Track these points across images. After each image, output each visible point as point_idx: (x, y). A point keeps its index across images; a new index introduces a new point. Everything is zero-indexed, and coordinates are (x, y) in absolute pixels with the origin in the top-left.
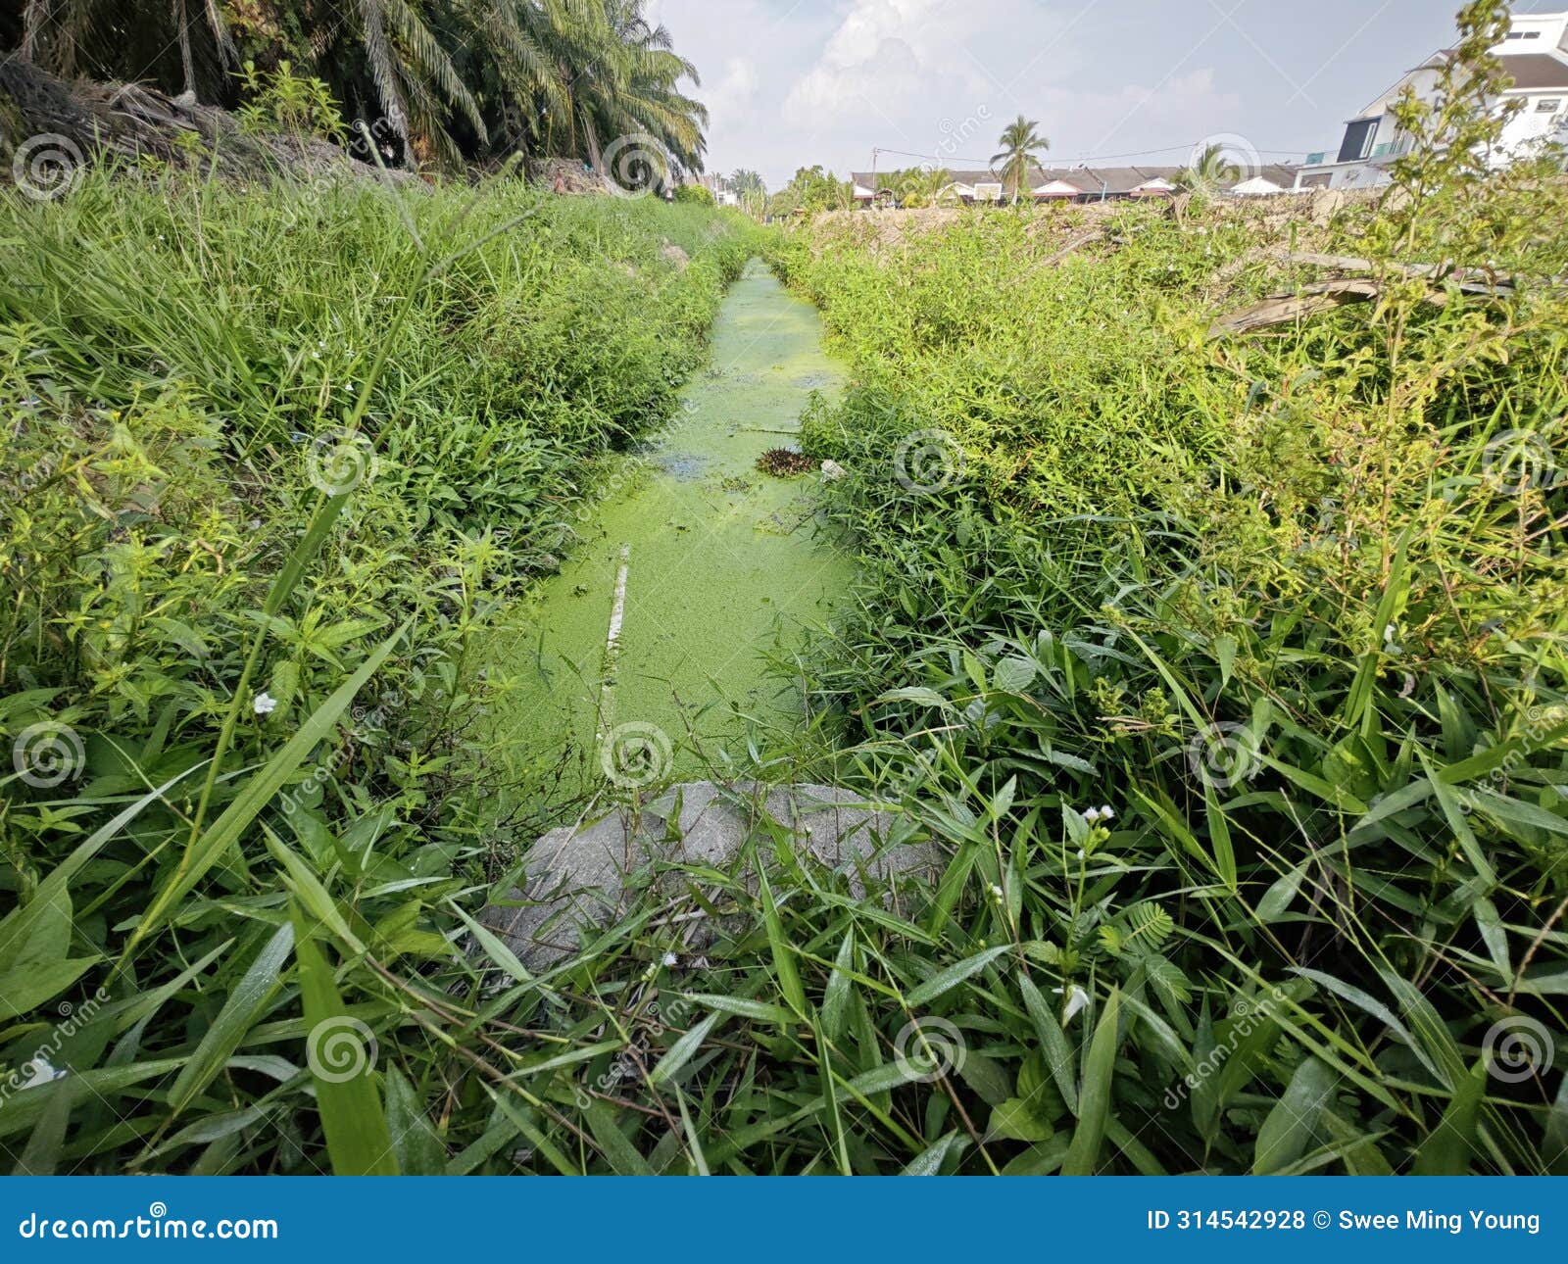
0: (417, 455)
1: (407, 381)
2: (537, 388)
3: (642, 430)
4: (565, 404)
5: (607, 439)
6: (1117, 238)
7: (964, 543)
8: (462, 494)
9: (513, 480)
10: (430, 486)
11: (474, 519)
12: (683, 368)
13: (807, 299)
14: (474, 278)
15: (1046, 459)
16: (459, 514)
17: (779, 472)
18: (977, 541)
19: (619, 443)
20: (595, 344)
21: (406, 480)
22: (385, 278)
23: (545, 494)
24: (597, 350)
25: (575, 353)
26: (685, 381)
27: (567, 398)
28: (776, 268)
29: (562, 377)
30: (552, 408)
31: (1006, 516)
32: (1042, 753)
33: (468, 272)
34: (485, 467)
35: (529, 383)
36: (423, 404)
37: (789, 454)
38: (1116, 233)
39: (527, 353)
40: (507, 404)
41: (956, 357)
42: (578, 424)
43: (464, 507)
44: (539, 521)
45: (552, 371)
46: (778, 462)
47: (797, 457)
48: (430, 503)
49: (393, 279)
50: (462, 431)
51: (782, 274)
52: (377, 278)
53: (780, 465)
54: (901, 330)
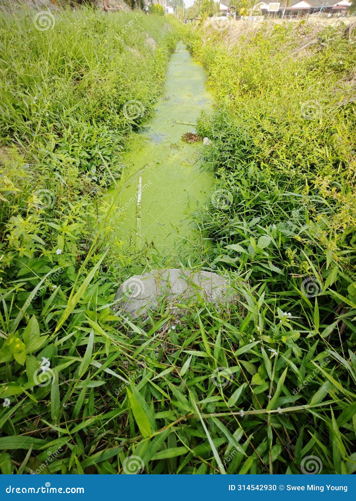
0: (73, 139)
1: (65, 109)
2: (108, 110)
3: (143, 123)
4: (118, 116)
5: (131, 127)
6: (323, 44)
7: (250, 177)
8: (88, 153)
9: (104, 147)
10: (79, 152)
11: (93, 162)
12: (155, 96)
13: (199, 62)
14: (81, 62)
15: (281, 149)
16: (88, 160)
17: (189, 142)
18: (254, 177)
19: (135, 129)
20: (126, 92)
21: (71, 149)
22: (50, 63)
23: (114, 151)
24: (127, 94)
25: (120, 95)
26: (156, 101)
27: (118, 113)
28: (188, 47)
29: (116, 105)
30: (113, 118)
31: (265, 167)
32: (269, 267)
33: (78, 59)
34: (95, 143)
35: (105, 108)
36: (71, 119)
37: (193, 135)
38: (323, 41)
39: (104, 97)
40: (99, 117)
41: (254, 100)
42: (122, 124)
43: (90, 158)
44: (113, 162)
45: (112, 104)
46: (189, 137)
47: (195, 136)
48: (79, 157)
49: (53, 64)
50: (86, 129)
51: (191, 51)
52: (47, 63)
53: (190, 139)
54: (235, 86)
